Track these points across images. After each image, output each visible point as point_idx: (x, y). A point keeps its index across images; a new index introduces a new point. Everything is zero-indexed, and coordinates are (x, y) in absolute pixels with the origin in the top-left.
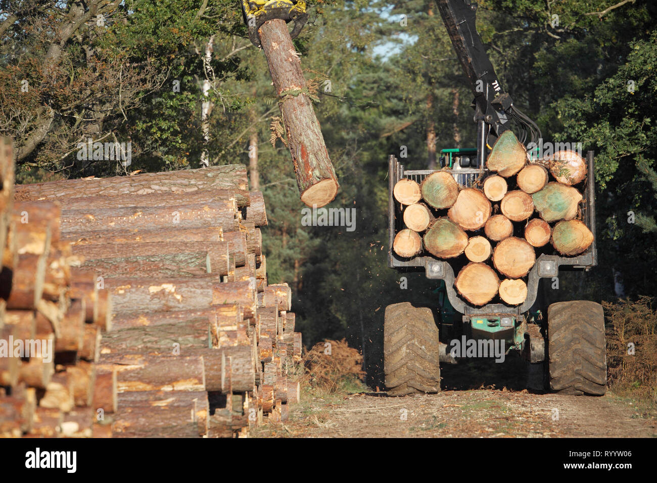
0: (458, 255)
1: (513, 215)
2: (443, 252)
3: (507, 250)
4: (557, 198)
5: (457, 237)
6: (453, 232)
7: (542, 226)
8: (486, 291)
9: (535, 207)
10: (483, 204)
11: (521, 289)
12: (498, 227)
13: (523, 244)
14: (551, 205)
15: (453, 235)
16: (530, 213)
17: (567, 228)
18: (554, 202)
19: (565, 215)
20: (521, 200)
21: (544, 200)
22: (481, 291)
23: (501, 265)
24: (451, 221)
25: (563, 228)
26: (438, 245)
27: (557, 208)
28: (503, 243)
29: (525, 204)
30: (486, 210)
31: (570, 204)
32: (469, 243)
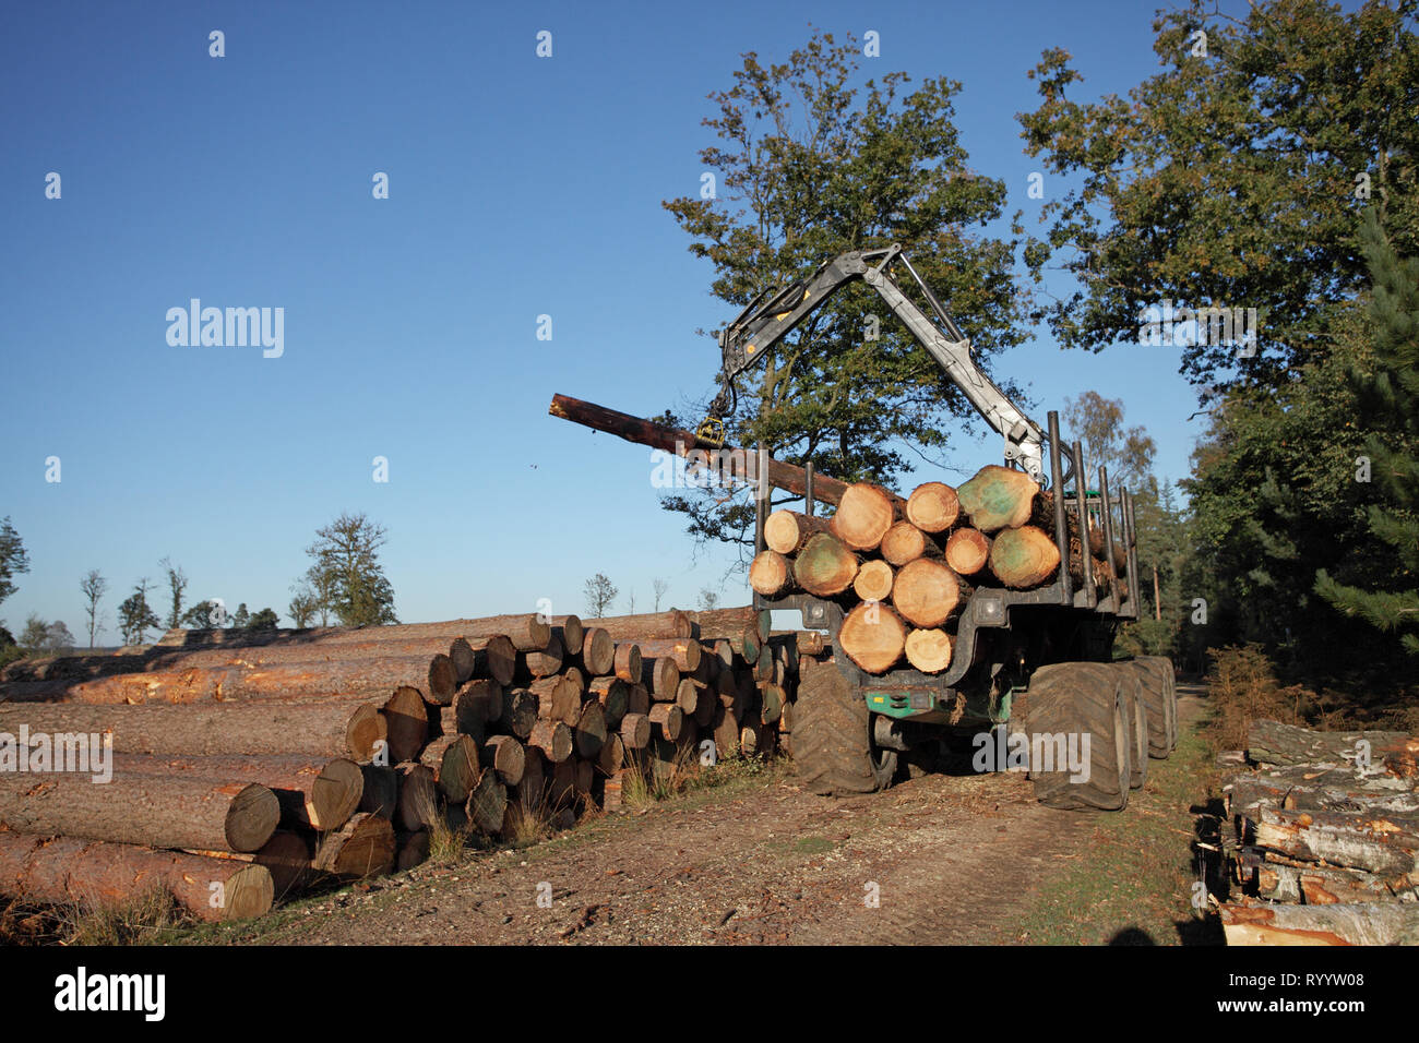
0: (842, 589)
1: (925, 522)
2: (822, 586)
3: (914, 580)
4: (997, 492)
5: (842, 561)
6: (835, 553)
7: (973, 539)
8: (885, 650)
9: (961, 507)
10: (882, 507)
11: (941, 645)
12: (901, 542)
13: (939, 570)
14: (988, 503)
15: (835, 560)
16: (951, 519)
17: (1015, 541)
18: (993, 498)
19: (1011, 518)
20: (937, 497)
21: (976, 495)
22: (877, 649)
23: (905, 606)
24: (834, 536)
25: (1007, 542)
26: (814, 575)
27: (1000, 508)
28: (908, 568)
29: (945, 504)
30: (886, 516)
31: (1019, 500)
32: (859, 572)
